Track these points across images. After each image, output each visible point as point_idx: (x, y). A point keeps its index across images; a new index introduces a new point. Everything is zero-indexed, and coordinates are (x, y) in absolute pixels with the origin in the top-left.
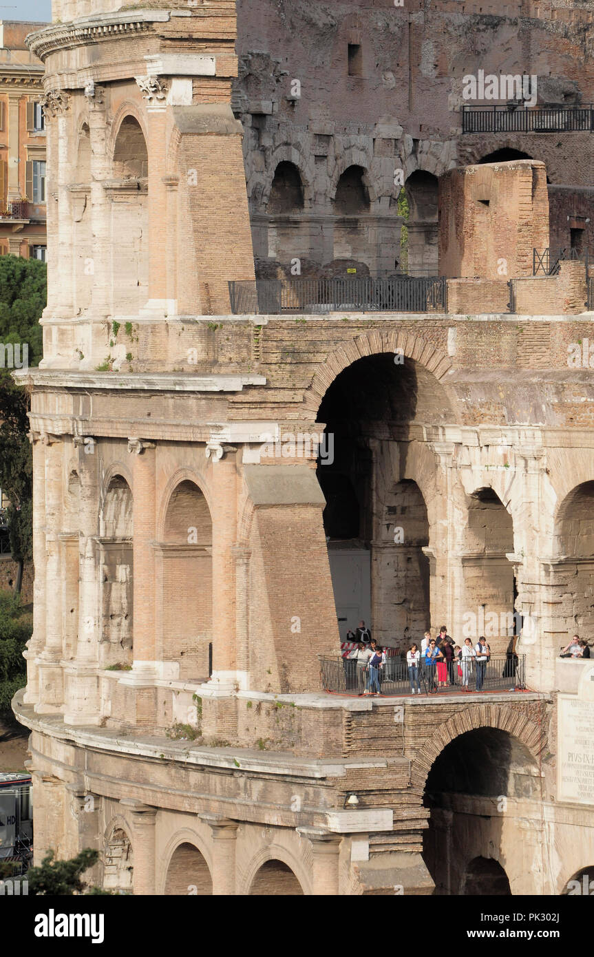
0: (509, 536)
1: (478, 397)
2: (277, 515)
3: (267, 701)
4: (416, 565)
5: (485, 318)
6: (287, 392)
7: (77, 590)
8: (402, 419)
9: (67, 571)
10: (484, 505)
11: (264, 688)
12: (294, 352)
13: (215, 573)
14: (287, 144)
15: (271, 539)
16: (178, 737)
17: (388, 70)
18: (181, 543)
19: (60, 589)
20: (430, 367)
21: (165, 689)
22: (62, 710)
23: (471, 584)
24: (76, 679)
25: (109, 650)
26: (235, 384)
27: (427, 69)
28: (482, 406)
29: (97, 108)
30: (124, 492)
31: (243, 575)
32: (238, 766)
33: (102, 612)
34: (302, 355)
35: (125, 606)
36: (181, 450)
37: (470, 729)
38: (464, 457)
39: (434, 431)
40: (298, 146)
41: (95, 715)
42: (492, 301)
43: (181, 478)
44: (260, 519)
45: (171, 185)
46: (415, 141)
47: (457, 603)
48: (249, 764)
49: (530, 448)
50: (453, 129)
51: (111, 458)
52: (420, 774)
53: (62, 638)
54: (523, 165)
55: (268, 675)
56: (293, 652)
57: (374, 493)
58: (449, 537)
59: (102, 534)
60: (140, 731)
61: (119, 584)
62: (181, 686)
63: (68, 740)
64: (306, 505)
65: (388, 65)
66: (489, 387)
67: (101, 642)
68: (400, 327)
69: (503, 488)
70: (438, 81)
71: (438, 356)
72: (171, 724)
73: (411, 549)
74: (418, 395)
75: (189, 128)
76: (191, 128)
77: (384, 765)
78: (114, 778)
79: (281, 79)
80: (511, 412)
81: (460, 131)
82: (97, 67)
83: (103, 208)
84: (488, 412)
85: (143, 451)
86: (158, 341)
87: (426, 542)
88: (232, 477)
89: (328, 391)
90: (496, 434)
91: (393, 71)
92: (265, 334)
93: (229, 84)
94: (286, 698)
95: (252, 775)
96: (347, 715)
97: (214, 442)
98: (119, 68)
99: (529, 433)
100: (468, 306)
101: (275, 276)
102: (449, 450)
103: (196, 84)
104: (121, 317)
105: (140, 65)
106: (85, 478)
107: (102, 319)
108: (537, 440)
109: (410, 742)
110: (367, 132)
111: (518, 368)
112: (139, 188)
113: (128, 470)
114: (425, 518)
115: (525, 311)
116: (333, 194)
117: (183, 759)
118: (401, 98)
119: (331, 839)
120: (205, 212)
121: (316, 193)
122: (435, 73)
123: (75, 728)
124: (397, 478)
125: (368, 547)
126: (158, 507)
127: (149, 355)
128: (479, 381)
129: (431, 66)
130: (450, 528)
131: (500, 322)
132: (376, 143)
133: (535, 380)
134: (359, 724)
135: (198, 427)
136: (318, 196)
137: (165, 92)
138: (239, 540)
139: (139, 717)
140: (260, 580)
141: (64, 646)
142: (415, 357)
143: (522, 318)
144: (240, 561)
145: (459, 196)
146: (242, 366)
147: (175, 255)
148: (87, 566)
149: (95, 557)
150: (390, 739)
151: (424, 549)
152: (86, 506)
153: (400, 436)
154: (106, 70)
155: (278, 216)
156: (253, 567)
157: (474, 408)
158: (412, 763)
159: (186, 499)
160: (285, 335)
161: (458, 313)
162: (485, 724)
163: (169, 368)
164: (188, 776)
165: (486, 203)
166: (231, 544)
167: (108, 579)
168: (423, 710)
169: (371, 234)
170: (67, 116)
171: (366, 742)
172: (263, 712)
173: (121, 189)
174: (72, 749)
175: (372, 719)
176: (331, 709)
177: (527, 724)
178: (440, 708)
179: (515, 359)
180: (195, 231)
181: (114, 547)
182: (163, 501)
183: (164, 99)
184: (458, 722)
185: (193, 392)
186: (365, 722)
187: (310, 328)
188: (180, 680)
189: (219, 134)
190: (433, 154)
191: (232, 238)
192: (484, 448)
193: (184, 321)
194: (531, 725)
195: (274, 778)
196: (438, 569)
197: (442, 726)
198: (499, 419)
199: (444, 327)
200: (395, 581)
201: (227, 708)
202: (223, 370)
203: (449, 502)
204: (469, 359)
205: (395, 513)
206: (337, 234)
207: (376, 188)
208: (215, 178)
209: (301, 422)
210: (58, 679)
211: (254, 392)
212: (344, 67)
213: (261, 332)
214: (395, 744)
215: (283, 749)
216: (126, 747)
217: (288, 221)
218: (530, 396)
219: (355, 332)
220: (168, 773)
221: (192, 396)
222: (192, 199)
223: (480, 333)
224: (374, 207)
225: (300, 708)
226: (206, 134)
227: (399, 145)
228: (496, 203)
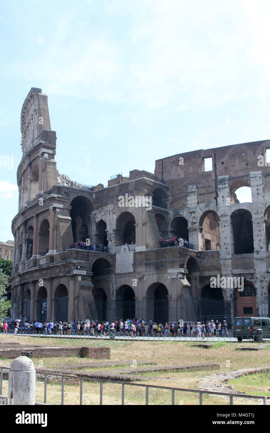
0: (106, 227)
1: (100, 203)
2: (63, 221)
3: (60, 254)
6: (65, 200)
12: (66, 193)
20: (90, 200)
26: (56, 196)
29: (30, 167)
36: (44, 214)
38: (96, 216)
43: (43, 220)
49: (110, 209)
51: (30, 223)
55: (60, 249)
58: (93, 231)
59: (27, 238)
61: (30, 247)
64: (68, 219)
68: (85, 192)
69: (105, 219)
71: (92, 198)
75: (47, 161)
77: (85, 262)
80: (107, 204)
83: (30, 184)
85: (36, 217)
88: (54, 214)
89: (72, 201)
90: (103, 209)
97: (51, 208)
98: (34, 156)
102: (93, 216)
103: (49, 155)
105: (39, 153)
108: (112, 207)
112: (37, 180)
113: (33, 224)
119: (74, 276)
120: (50, 174)
128: (100, 200)
135: (48, 206)
137: (43, 156)
144: (55, 229)
147: (44, 183)
148: (24, 244)
149: (26, 242)
154: (32, 159)
157: (98, 206)
158: (90, 263)
160: (65, 189)
177: (110, 259)
179: (107, 195)
181: (29, 241)
185: (47, 200)
186: (81, 253)
187: (69, 189)
189: (53, 162)
192: (101, 213)
193: (45, 193)
197: (95, 256)
198: (104, 206)
203: (93, 226)
204: (98, 198)
208: (51, 169)
209: (67, 205)
211: (59, 198)
218: (111, 199)
219: (77, 191)
223: (100, 193)
226: (50, 162)
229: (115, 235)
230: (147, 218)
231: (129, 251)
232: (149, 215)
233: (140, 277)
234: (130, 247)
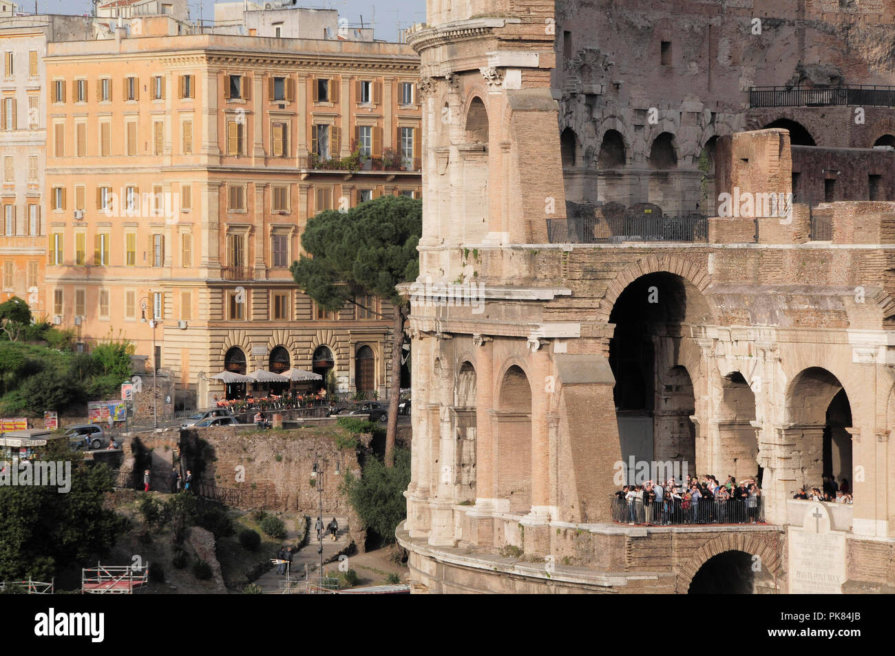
0: (753, 409)
1: (730, 305)
2: (580, 391)
3: (571, 529)
4: (687, 429)
5: (735, 246)
6: (587, 301)
7: (438, 445)
8: (677, 321)
9: (433, 431)
10: (736, 385)
11: (569, 518)
12: (593, 271)
13: (533, 433)
14: (613, 117)
15: (574, 408)
16: (508, 555)
17: (692, 60)
18: (511, 411)
19: (428, 445)
20: (695, 282)
21: (499, 519)
22: (429, 534)
23: (726, 443)
24: (437, 511)
25: (460, 491)
26: (549, 294)
27: (723, 59)
28: (733, 311)
29: (454, 91)
30: (472, 374)
31: (554, 435)
32: (549, 576)
33: (456, 462)
34: (598, 273)
35: (472, 458)
36: (511, 343)
37: (721, 551)
38: (721, 348)
39: (698, 330)
40: (621, 118)
41: (450, 538)
42: (742, 233)
43: (510, 364)
44: (566, 395)
45: (505, 148)
46: (713, 114)
47: (715, 458)
48: (557, 575)
49: (767, 343)
50: (743, 105)
51: (462, 349)
52: (684, 585)
53: (429, 481)
54: (772, 132)
55: (572, 509)
56: (590, 492)
57: (656, 376)
58: (710, 408)
59: (456, 405)
60: (481, 550)
61: (468, 442)
62: (510, 517)
63: (431, 557)
64: (600, 383)
65: (693, 57)
66: (738, 297)
67: (455, 484)
68: (672, 253)
69: (748, 372)
70: (732, 68)
71: (701, 274)
72: (503, 545)
73: (683, 417)
74: (687, 302)
75: (519, 106)
76: (520, 105)
77: (656, 578)
78: (463, 585)
79: (609, 68)
80: (754, 316)
81: (748, 106)
82: (453, 61)
83: (458, 164)
84: (737, 316)
85: (484, 343)
86: (495, 262)
87: (692, 412)
88: (547, 363)
89: (618, 300)
90: (743, 332)
91: (697, 62)
92: (570, 258)
93: (548, 73)
94: (585, 526)
95: (559, 583)
96: (628, 539)
97: (533, 337)
98: (468, 62)
99: (767, 332)
100: (724, 237)
101: (593, 214)
102: (709, 344)
103: (524, 74)
104: (470, 245)
105: (484, 60)
106: (444, 364)
107: (457, 246)
108: (772, 337)
109: (676, 561)
110: (675, 107)
111: (759, 284)
112: (484, 150)
113: (474, 358)
114: (692, 395)
115: (765, 241)
116: (648, 154)
117: (510, 571)
118: (702, 81)
120: (529, 168)
121: (635, 153)
122: (730, 62)
123: (435, 548)
124: (672, 365)
125: (651, 415)
126: (495, 385)
127: (489, 273)
128: (731, 292)
129: (726, 57)
130: (710, 402)
131: (746, 249)
132: (683, 115)
133: (771, 292)
134: (637, 547)
135: (522, 326)
136: (637, 156)
137: (501, 79)
138: (551, 410)
139: (480, 540)
140: (566, 438)
141: (431, 487)
142: (683, 275)
143: (763, 246)
144: (552, 425)
145: (728, 155)
146: (554, 281)
147: (508, 199)
148: (446, 428)
149: (452, 421)
150: (661, 557)
151: (691, 417)
152: (445, 384)
153: (674, 333)
154: (460, 63)
155: (606, 170)
156: (561, 429)
157: (727, 312)
158: (677, 576)
159: (514, 378)
160: (586, 259)
161: (716, 243)
162: (733, 548)
163: (503, 282)
164: (514, 584)
165: (746, 160)
166: (546, 412)
167: (461, 438)
168: (686, 536)
169: (678, 184)
170: (436, 97)
171: (642, 560)
172: (568, 537)
173: (471, 151)
174: (435, 564)
175: (647, 542)
176: (616, 535)
177: (765, 548)
178: (698, 535)
179: (757, 277)
180: (522, 182)
181: (464, 414)
182: (498, 381)
183: (501, 84)
184: (712, 546)
185: (518, 300)
186: (641, 545)
187: (605, 254)
188: (510, 512)
189: (541, 110)
190: (727, 124)
191: (549, 187)
192: (735, 343)
193: (514, 248)
194: (768, 550)
195: (576, 586)
196: (701, 432)
197: (701, 548)
198: (745, 321)
199: (705, 253)
200: (670, 442)
201: (542, 534)
202: (540, 284)
203: (709, 383)
204: (723, 275)
205: (671, 390)
206: (652, 184)
207: (682, 150)
208: (537, 143)
209: (597, 323)
210: (425, 512)
211: (563, 300)
212: (657, 59)
213: (568, 256)
214: (664, 562)
215: (582, 565)
216: (470, 562)
217: (614, 174)
218: (768, 304)
219: (638, 257)
220: (501, 582)
221: (518, 303)
222: (520, 159)
223: (732, 257)
224: (680, 164)
225: (594, 534)
226: (531, 111)
227: (700, 117)
228: (753, 160)
229: (783, 449)
231: (833, 528)
234: (835, 513)
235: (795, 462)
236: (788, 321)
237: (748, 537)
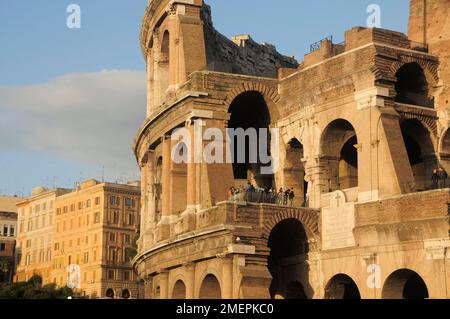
1: (289, 104)
3: (207, 211)
6: (217, 100)
11: (206, 207)
12: (219, 86)
20: (272, 98)
21: (172, 224)
26: (196, 94)
28: (291, 107)
32: (194, 235)
34: (222, 87)
38: (285, 131)
45: (177, 42)
48: (198, 233)
49: (309, 115)
51: (158, 152)
59: (155, 182)
68: (260, 81)
71: (274, 94)
76: (184, 20)
77: (251, 228)
80: (302, 104)
84: (293, 109)
89: (232, 102)
90: (296, 115)
92: (208, 78)
94: (214, 207)
95: (199, 239)
96: (236, 207)
97: (188, 119)
99: (309, 110)
103: (187, 8)
108: (312, 111)
111: (305, 88)
115: (308, 65)
119: (230, 256)
134: (241, 211)
139: (163, 236)
142: (265, 93)
143: (306, 69)
146: (199, 89)
148: (150, 196)
149: (153, 191)
150: (254, 218)
157: (288, 109)
158: (262, 228)
160: (216, 79)
161: (282, 78)
162: (293, 217)
167: (157, 199)
168: (267, 208)
171: (244, 219)
172: (205, 216)
173: (163, 62)
176: (230, 204)
177: (310, 218)
178: (274, 208)
181: (159, 187)
183: (175, 13)
184: (281, 215)
186: (244, 209)
187: (226, 78)
189: (194, 24)
192: (292, 124)
198: (298, 109)
199: (276, 84)
201: (192, 219)
209: (221, 113)
211: (203, 98)
214: (255, 221)
218: (310, 95)
219: (243, 82)
223: (290, 82)
226: (190, 24)
229: (319, 168)
230: (381, 130)
231: (346, 201)
232: (384, 125)
233: (368, 257)
234: (348, 194)
235: (325, 176)
236: (320, 100)
237: (301, 213)
